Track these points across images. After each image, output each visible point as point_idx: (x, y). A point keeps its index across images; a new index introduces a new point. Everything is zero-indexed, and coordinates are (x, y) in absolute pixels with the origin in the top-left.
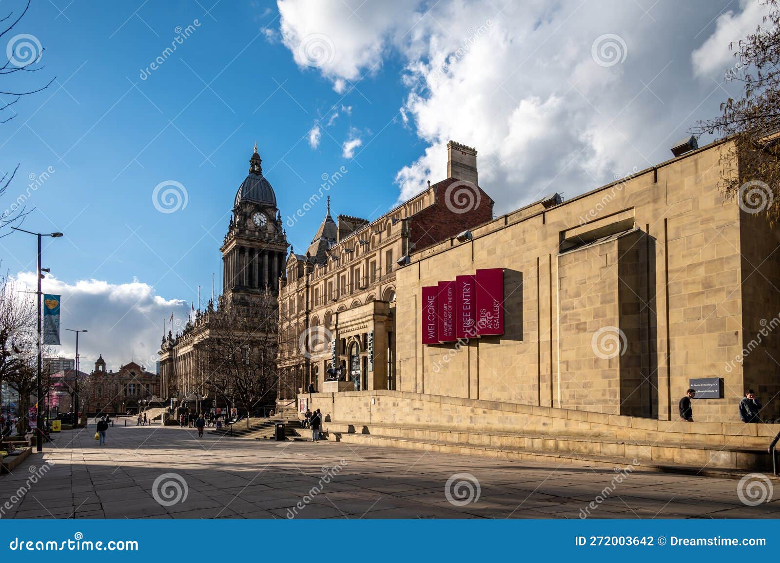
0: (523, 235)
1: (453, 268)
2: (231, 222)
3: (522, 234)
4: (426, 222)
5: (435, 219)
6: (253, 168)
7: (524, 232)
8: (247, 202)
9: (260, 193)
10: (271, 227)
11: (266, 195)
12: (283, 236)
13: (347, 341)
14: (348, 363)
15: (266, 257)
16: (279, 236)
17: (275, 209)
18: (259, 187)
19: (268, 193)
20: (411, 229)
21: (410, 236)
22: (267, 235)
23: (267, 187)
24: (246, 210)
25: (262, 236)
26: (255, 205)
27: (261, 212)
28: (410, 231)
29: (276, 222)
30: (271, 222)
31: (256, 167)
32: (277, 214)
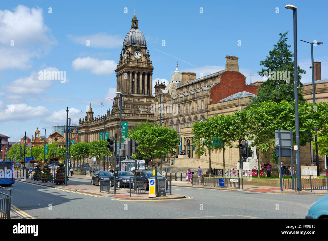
2: (121, 55)
5: (220, 88)
8: (131, 46)
9: (137, 40)
10: (144, 59)
11: (141, 41)
12: (150, 64)
13: (186, 139)
14: (186, 147)
15: (141, 76)
16: (148, 64)
17: (146, 48)
18: (137, 37)
19: (142, 39)
20: (210, 93)
21: (210, 96)
22: (142, 64)
23: (141, 36)
24: (130, 50)
25: (139, 64)
26: (135, 47)
27: (138, 51)
28: (210, 95)
29: (146, 56)
30: (144, 56)
31: (135, 25)
32: (147, 51)
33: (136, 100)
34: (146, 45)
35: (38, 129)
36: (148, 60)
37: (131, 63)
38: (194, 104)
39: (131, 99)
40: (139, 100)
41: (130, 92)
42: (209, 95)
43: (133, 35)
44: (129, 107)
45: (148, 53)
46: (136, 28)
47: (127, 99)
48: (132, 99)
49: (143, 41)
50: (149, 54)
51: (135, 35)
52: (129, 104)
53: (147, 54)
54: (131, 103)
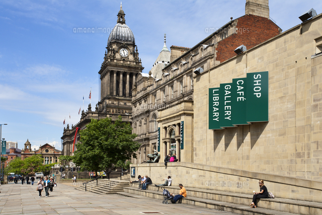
0: (285, 45)
1: (232, 73)
2: (106, 55)
3: (283, 44)
4: (228, 46)
5: (235, 43)
6: (120, 20)
7: (285, 42)
8: (115, 42)
9: (123, 35)
10: (131, 58)
11: (128, 37)
12: (139, 63)
13: (168, 128)
14: (168, 144)
15: (128, 76)
16: (136, 63)
17: (134, 45)
18: (123, 32)
19: (129, 35)
20: (217, 51)
21: (216, 56)
22: (129, 63)
23: (128, 31)
24: (114, 47)
25: (126, 63)
26: (121, 43)
27: (124, 48)
28: (216, 53)
29: (135, 54)
30: (131, 54)
31: (121, 20)
32: (135, 49)
33: (122, 103)
34: (134, 42)
35: (28, 141)
36: (136, 59)
37: (115, 61)
38: (187, 80)
39: (115, 102)
40: (125, 104)
41: (115, 94)
42: (213, 55)
43: (118, 30)
44: (113, 112)
45: (137, 50)
46: (123, 22)
47: (110, 102)
48: (117, 102)
49: (131, 37)
50: (138, 52)
51: (121, 30)
52: (112, 108)
53: (135, 52)
54: (115, 107)
